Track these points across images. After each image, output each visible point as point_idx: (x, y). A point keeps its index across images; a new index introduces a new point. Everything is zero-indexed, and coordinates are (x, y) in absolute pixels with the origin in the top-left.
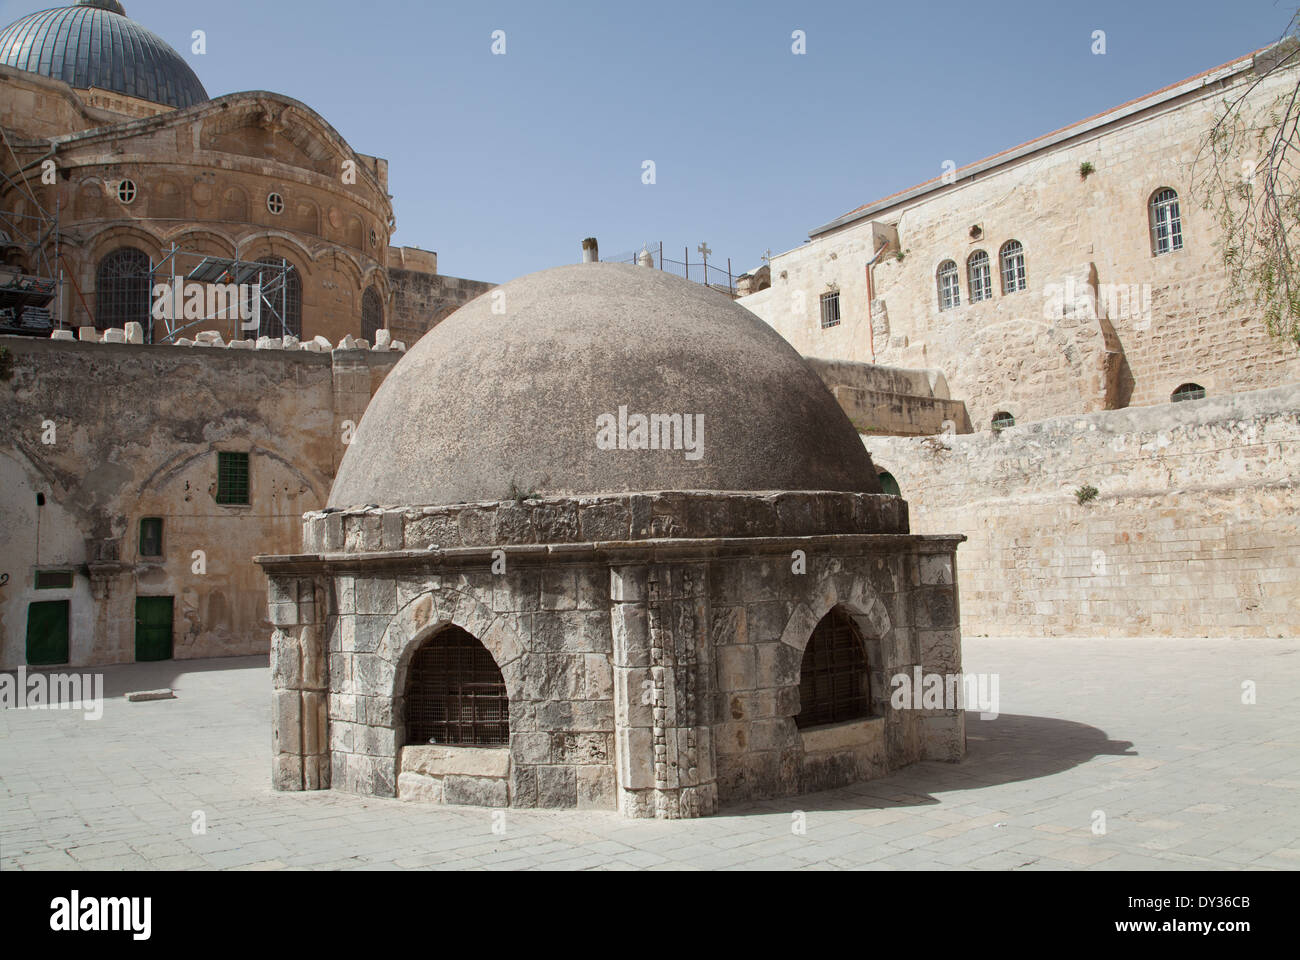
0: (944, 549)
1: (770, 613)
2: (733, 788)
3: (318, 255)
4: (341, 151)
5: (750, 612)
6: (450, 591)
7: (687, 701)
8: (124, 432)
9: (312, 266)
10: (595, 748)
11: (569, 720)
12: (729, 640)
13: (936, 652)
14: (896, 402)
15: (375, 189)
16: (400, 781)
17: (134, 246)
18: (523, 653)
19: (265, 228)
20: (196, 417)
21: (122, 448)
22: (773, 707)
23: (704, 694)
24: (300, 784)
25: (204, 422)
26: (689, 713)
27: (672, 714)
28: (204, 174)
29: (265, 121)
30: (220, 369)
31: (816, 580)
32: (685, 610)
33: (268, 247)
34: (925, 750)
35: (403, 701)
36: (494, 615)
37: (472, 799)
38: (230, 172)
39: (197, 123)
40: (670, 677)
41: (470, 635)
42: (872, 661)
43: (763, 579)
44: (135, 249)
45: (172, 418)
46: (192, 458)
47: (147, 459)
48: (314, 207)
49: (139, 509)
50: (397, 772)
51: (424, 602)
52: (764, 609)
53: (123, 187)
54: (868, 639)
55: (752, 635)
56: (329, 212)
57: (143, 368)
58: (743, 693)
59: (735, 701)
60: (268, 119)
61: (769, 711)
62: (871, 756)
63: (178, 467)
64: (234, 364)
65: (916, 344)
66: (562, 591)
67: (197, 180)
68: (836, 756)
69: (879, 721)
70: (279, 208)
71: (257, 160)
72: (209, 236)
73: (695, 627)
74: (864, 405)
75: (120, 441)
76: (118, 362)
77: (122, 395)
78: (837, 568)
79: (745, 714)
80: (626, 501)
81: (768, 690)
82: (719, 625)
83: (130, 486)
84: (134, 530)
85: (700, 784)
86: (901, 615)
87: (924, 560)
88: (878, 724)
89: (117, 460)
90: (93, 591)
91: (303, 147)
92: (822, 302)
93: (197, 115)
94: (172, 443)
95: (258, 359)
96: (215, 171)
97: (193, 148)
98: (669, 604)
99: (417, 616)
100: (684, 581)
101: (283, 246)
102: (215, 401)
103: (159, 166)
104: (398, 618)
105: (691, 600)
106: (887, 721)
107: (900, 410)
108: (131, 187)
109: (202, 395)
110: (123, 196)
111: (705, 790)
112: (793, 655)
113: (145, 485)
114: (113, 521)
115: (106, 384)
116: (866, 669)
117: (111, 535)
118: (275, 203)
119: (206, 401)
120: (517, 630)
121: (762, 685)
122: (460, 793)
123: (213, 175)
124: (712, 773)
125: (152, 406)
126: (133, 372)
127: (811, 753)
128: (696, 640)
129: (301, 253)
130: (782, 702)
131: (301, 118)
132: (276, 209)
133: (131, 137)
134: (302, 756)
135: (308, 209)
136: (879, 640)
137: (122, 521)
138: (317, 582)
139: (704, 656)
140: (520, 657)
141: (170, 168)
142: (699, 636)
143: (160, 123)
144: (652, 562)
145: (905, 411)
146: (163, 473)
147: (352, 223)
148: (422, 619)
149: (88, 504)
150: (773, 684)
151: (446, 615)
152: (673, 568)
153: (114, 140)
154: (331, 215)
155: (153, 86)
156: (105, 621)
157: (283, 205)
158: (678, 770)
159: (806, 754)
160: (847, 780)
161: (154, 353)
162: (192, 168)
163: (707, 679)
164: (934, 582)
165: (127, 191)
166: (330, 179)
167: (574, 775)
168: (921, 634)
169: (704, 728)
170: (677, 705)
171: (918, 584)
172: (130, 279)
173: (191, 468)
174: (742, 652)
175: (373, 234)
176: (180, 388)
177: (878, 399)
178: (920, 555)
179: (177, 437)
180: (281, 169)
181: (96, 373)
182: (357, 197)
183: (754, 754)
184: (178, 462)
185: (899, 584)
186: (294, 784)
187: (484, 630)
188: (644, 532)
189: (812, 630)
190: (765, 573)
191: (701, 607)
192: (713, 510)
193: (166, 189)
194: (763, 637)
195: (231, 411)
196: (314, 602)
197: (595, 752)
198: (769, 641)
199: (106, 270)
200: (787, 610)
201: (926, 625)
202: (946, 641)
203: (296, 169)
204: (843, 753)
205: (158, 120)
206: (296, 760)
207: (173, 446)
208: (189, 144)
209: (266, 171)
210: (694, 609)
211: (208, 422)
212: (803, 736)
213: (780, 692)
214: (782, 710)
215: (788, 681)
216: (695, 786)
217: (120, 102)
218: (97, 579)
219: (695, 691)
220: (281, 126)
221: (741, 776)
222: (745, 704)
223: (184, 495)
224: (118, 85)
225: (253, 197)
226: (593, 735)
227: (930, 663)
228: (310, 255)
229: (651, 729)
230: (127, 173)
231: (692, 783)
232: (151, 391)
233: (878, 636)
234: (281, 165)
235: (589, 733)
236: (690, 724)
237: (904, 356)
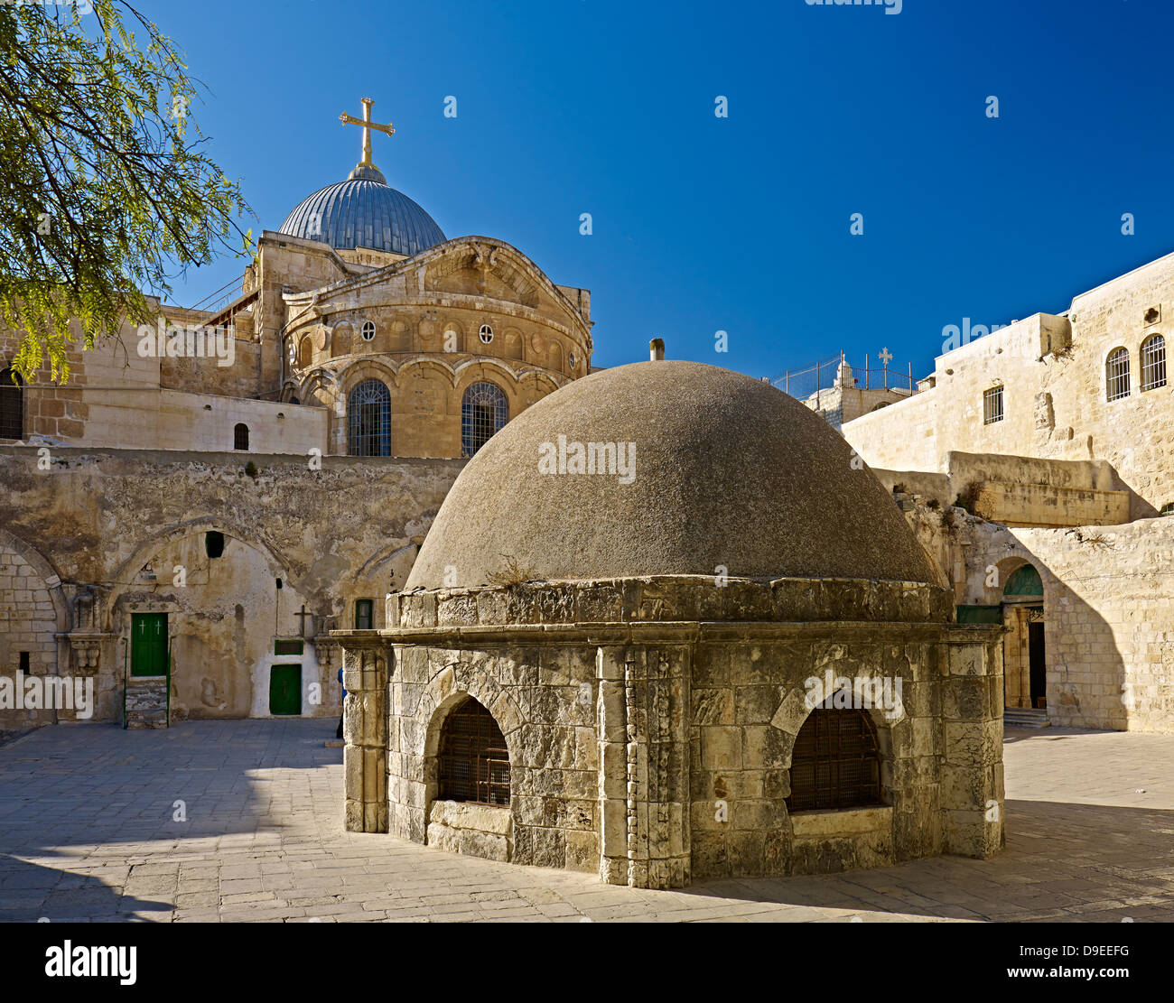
0: (976, 639)
1: (761, 696)
2: (714, 864)
3: (521, 378)
4: (542, 284)
5: (738, 694)
6: (467, 665)
7: (659, 777)
8: (342, 529)
9: (518, 386)
10: (582, 815)
11: (560, 787)
12: (714, 720)
13: (963, 744)
14: (1050, 494)
15: (573, 316)
16: (429, 831)
17: (373, 376)
18: (524, 724)
19: (477, 355)
20: (399, 516)
21: (341, 542)
22: (760, 788)
23: (679, 771)
24: (361, 826)
25: (406, 520)
26: (661, 789)
27: (644, 789)
28: (428, 312)
29: (478, 263)
30: (419, 476)
31: (814, 666)
32: (659, 690)
33: (481, 373)
34: (947, 843)
35: (436, 761)
36: (499, 688)
37: (481, 852)
38: (448, 310)
39: (422, 269)
40: (644, 753)
41: (481, 705)
42: (883, 750)
43: (755, 663)
44: (375, 379)
45: (380, 517)
46: (394, 551)
47: (360, 551)
48: (519, 336)
49: (354, 592)
50: (427, 822)
51: (447, 675)
52: (754, 692)
53: (366, 328)
54: (880, 727)
55: (740, 717)
56: (532, 339)
57: (358, 476)
58: (728, 773)
59: (719, 780)
60: (480, 260)
61: (754, 791)
62: (874, 844)
63: (386, 557)
64: (431, 471)
65: (1082, 436)
66: (557, 668)
67: (422, 318)
68: (831, 841)
69: (885, 810)
70: (489, 338)
71: (470, 298)
72: (433, 366)
73: (671, 707)
74: (1014, 498)
75: (339, 536)
76: (338, 471)
77: (341, 499)
78: (838, 655)
79: (728, 793)
80: (619, 584)
81: (755, 772)
82: (704, 705)
83: (347, 573)
84: (350, 609)
85: (672, 857)
86: (922, 704)
87: (954, 650)
88: (885, 813)
89: (337, 552)
90: (318, 656)
91: (510, 283)
92: (985, 398)
93: (422, 262)
94: (380, 538)
95: (450, 466)
96: (437, 308)
97: (419, 290)
98: (645, 684)
99: (442, 687)
100: (660, 662)
101: (493, 370)
102: (415, 503)
103: (393, 307)
104: (428, 688)
105: (668, 681)
106: (895, 810)
107: (1054, 502)
108: (372, 327)
109: (405, 498)
110: (366, 335)
111: (677, 863)
112: (784, 739)
113: (358, 573)
114: (334, 602)
115: (328, 489)
116: (877, 757)
117: (331, 613)
118: (486, 334)
119: (407, 502)
120: (519, 702)
121: (748, 766)
122: (472, 847)
123: (435, 312)
124: (684, 848)
125: (365, 508)
126: (350, 479)
127: (801, 836)
128: (672, 719)
129: (507, 376)
130: (770, 785)
131: (508, 257)
132: (486, 339)
133: (372, 284)
134: (364, 803)
135: (514, 338)
136: (890, 729)
137: (341, 602)
138: (379, 654)
139: (680, 735)
140: (521, 728)
141: (401, 309)
142: (675, 716)
143: (393, 271)
144: (630, 644)
145: (1060, 503)
146: (373, 563)
147: (553, 348)
148: (446, 689)
149: (315, 587)
150: (761, 766)
151: (463, 687)
152: (649, 649)
153: (359, 289)
154: (535, 341)
155: (405, 241)
156: (328, 682)
157: (492, 335)
158: (648, 841)
159: (796, 837)
160: (843, 865)
161: (366, 463)
162: (419, 308)
163: (681, 757)
164: (964, 672)
165: (369, 331)
166: (533, 309)
167: (563, 838)
168: (948, 725)
169: (677, 804)
170: (649, 782)
171: (947, 675)
172: (371, 405)
173: (394, 559)
174: (727, 732)
175: (572, 356)
176: (387, 492)
177: (1029, 492)
178: (951, 644)
179: (385, 534)
180: (491, 303)
181: (320, 481)
182: (556, 324)
183: (737, 833)
184: (384, 554)
185: (920, 673)
186: (357, 825)
187: (492, 701)
188: (634, 614)
189: (806, 716)
190: (756, 656)
191: (679, 689)
192: (706, 595)
193: (398, 327)
194: (750, 719)
195: (428, 512)
196: (376, 671)
197: (583, 820)
198: (758, 724)
199: (354, 398)
200: (779, 694)
201: (953, 717)
202: (974, 734)
203: (503, 302)
204: (840, 839)
205: (391, 268)
206: (358, 806)
207: (381, 541)
208: (416, 287)
209: (478, 306)
210: (670, 690)
211: (409, 520)
212: (793, 819)
213: (768, 775)
214: (770, 791)
215: (776, 764)
216: (666, 859)
217: (379, 258)
218: (321, 648)
219: (669, 769)
220: (490, 265)
221: (723, 853)
222: (730, 785)
223: (390, 581)
224: (378, 243)
225: (467, 330)
226: (581, 803)
227: (957, 755)
228: (515, 377)
229: (626, 801)
230: (369, 315)
231: (661, 856)
232: (364, 494)
233: (888, 724)
234: (491, 300)
235: (577, 800)
236: (662, 799)
237: (1067, 449)
